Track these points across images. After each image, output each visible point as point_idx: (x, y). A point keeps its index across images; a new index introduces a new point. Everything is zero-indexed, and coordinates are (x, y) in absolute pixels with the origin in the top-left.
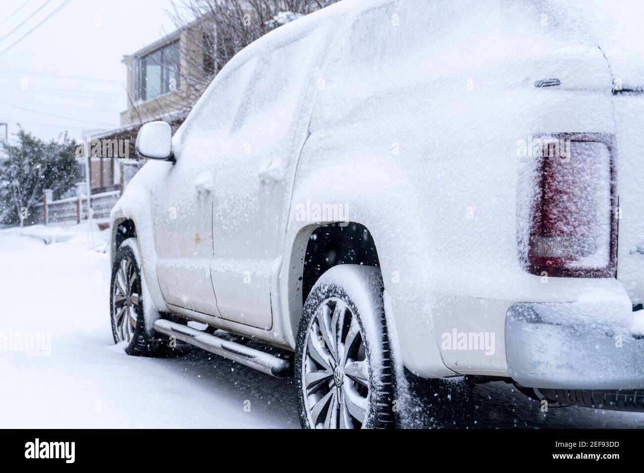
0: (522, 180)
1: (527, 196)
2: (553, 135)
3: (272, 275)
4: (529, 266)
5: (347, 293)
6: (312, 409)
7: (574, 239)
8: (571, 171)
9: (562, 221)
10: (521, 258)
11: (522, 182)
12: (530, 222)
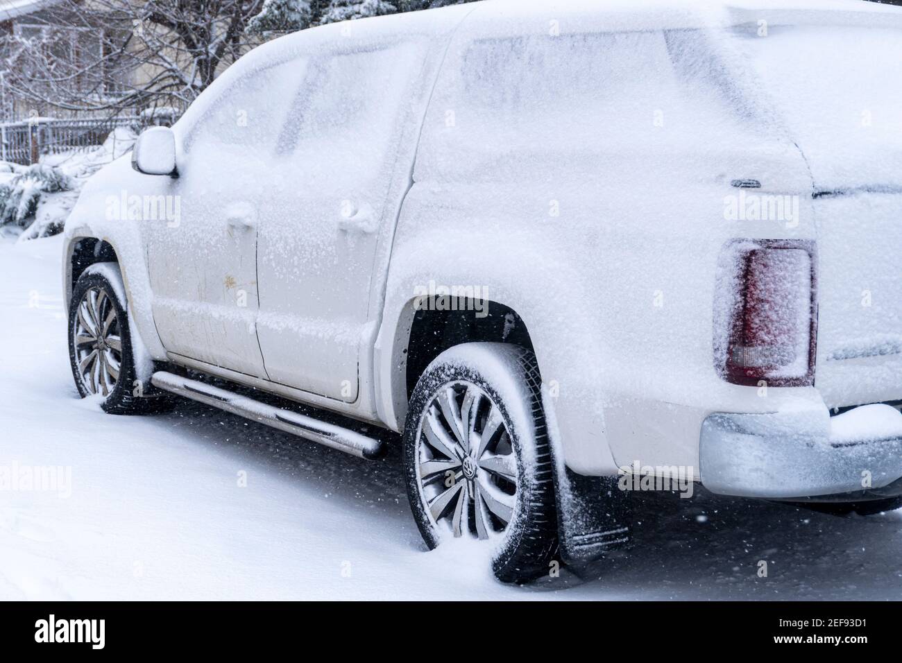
0: (720, 286)
1: (726, 303)
2: (755, 242)
3: (361, 342)
4: (727, 375)
5: (485, 379)
6: (430, 502)
7: (774, 348)
8: (773, 279)
9: (763, 330)
10: (718, 366)
11: (719, 288)
12: (729, 330)
